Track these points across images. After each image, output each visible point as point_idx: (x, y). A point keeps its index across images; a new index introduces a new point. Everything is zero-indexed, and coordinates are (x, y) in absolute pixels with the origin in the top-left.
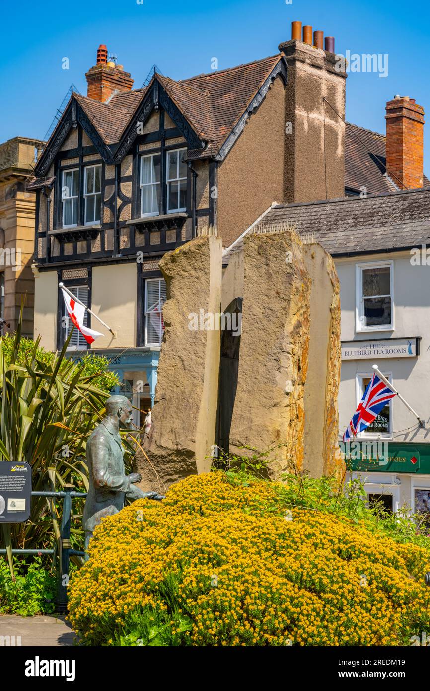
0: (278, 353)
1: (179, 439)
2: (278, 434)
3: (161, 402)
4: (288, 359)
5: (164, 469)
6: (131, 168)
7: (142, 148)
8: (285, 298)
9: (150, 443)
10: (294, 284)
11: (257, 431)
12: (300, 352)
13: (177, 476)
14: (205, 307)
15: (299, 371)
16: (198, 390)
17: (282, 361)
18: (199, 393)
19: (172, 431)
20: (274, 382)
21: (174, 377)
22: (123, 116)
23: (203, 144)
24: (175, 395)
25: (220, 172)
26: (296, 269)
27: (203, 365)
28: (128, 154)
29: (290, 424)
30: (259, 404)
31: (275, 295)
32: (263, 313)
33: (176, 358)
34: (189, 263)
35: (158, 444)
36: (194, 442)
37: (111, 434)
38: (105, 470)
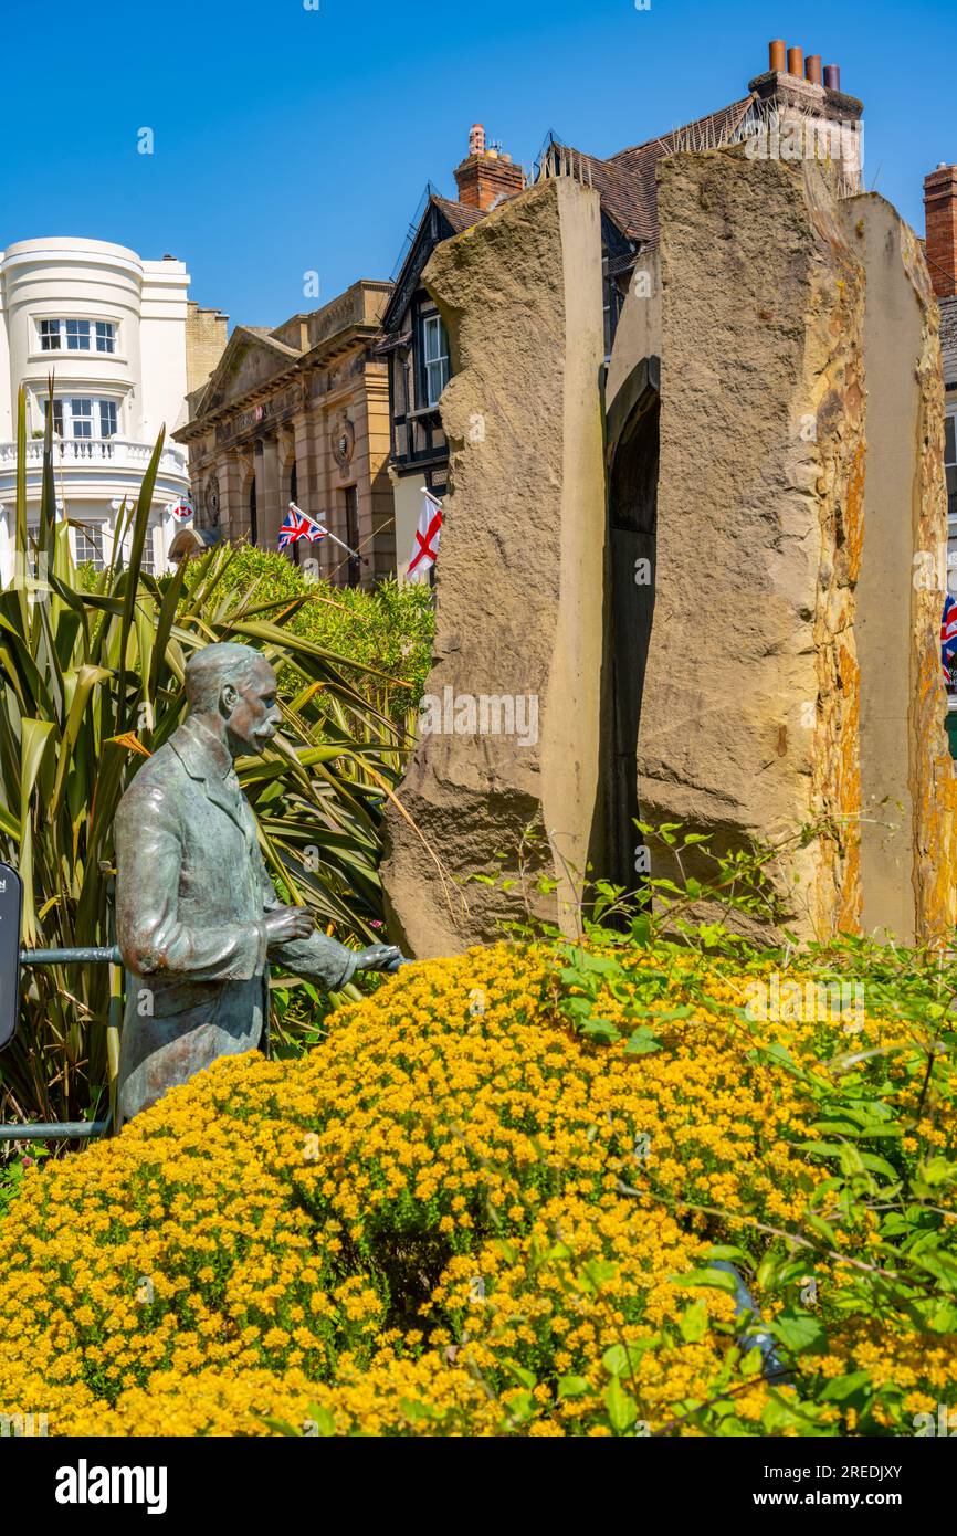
0: (773, 494)
1: (497, 760)
2: (781, 738)
3: (448, 661)
4: (805, 509)
5: (461, 847)
8: (788, 325)
9: (421, 774)
10: (812, 281)
11: (718, 733)
12: (841, 487)
13: (498, 865)
14: (555, 385)
15: (838, 546)
16: (545, 619)
17: (784, 518)
18: (547, 628)
19: (477, 739)
20: (762, 583)
21: (480, 589)
23: (632, 248)
24: (483, 638)
26: (817, 236)
27: (554, 548)
29: (820, 707)
30: (719, 652)
31: (757, 322)
32: (722, 382)
33: (483, 534)
34: (505, 263)
35: (442, 778)
36: (537, 770)
37: (193, 778)
38: (160, 912)
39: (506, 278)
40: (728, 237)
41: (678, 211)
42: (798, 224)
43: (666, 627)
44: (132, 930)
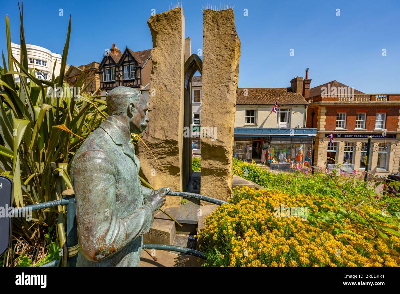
0: (228, 82)
1: (167, 133)
2: (230, 129)
3: (153, 111)
5: (157, 152)
6: (122, 68)
7: (124, 64)
8: (231, 49)
9: (147, 136)
10: (236, 41)
13: (166, 155)
14: (179, 53)
16: (177, 103)
17: (230, 87)
18: (178, 105)
19: (162, 128)
20: (226, 99)
21: (161, 96)
22: (120, 58)
23: (139, 64)
28: (121, 65)
30: (218, 112)
31: (224, 47)
32: (216, 58)
33: (161, 84)
35: (153, 137)
36: (177, 135)
37: (117, 145)
38: (109, 221)
39: (168, 27)
40: (218, 29)
42: (233, 29)
43: (205, 106)
44: (91, 238)
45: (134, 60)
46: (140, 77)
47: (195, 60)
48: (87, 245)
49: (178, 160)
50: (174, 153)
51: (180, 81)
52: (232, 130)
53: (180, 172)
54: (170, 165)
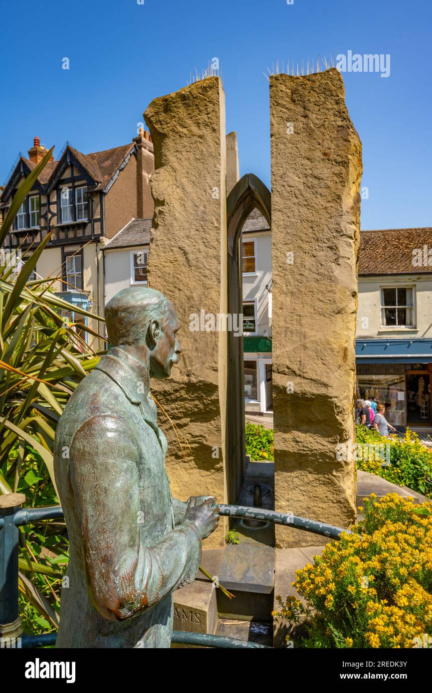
0: (334, 237)
1: (192, 366)
2: (345, 353)
6: (56, 197)
7: (62, 186)
8: (339, 159)
10: (351, 140)
11: (316, 351)
13: (188, 419)
14: (215, 177)
16: (213, 294)
17: (340, 249)
20: (331, 279)
21: (174, 277)
22: (50, 172)
23: (96, 184)
25: (106, 199)
28: (54, 189)
30: (312, 311)
31: (322, 157)
32: (304, 183)
33: (175, 249)
34: (189, 114)
36: (216, 370)
37: (133, 403)
38: (136, 548)
39: (189, 122)
40: (306, 117)
41: (280, 101)
42: (342, 114)
43: (280, 299)
44: (112, 576)
45: (85, 174)
46: (99, 217)
47: (252, 187)
48: (105, 588)
49: (219, 430)
50: (207, 414)
51: (218, 241)
52: (349, 354)
53: (222, 461)
54: (199, 443)
